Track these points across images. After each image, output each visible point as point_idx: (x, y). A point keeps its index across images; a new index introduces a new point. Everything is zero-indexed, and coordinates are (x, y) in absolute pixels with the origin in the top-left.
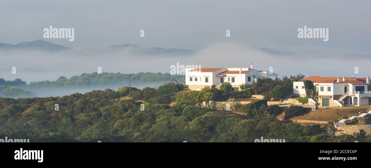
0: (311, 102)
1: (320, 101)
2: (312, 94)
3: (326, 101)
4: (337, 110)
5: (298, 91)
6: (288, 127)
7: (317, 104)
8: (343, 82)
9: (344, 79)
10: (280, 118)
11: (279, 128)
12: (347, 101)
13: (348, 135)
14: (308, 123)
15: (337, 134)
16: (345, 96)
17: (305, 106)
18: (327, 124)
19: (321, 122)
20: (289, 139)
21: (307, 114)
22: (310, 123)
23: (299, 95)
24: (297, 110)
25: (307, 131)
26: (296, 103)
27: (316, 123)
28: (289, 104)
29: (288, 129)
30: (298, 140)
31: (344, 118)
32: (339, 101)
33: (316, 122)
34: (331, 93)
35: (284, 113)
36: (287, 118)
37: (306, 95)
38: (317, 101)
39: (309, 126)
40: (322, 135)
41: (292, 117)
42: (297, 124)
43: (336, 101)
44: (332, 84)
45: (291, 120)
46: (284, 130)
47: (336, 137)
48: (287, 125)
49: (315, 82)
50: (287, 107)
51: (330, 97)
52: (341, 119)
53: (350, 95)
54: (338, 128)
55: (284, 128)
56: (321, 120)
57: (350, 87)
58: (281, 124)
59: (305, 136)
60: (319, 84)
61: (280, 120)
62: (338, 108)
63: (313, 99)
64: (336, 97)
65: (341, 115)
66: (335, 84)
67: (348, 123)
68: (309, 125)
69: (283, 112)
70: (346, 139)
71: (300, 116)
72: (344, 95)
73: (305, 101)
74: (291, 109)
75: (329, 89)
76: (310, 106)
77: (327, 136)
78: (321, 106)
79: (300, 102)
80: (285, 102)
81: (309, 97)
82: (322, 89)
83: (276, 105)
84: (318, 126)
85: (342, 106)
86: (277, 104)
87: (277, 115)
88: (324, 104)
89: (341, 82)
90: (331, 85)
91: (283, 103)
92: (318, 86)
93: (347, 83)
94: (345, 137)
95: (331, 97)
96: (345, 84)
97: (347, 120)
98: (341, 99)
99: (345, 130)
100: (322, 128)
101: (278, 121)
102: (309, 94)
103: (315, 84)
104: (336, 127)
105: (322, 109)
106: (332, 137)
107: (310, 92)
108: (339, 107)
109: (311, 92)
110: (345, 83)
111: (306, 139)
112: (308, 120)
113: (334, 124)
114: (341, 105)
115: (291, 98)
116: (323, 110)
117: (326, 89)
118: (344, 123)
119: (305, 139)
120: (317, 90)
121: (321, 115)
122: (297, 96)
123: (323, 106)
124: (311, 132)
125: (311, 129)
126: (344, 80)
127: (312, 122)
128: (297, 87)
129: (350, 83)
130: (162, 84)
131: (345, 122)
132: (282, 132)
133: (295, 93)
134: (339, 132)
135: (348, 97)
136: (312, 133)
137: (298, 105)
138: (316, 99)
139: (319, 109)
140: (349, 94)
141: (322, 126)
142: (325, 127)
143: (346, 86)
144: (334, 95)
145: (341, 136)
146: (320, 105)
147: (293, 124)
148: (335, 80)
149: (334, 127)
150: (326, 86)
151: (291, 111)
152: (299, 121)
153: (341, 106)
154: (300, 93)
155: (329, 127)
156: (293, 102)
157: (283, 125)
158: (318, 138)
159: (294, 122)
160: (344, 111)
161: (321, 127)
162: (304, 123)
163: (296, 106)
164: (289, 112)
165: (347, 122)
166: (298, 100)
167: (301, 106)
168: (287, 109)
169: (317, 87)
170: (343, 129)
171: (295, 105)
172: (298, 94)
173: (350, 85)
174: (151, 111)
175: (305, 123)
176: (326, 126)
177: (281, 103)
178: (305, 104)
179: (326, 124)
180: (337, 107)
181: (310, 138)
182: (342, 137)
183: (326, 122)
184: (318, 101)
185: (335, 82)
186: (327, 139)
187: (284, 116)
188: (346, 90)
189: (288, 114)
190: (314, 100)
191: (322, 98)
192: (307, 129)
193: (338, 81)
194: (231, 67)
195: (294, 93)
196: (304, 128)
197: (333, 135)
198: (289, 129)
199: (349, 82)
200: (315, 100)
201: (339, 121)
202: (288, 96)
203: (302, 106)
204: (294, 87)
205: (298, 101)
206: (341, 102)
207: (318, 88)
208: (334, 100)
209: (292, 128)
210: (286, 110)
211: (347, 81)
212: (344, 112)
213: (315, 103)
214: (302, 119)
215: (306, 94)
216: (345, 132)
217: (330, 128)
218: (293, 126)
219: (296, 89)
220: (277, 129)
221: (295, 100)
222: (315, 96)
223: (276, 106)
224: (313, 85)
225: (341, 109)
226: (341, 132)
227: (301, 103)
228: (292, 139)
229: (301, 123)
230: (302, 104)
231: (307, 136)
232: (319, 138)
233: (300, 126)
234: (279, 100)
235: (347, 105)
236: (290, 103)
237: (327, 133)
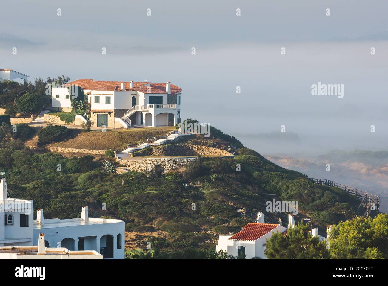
0: (80, 120)
1: (94, 118)
2: (81, 107)
3: (102, 118)
4: (121, 133)
5: (59, 102)
6: (43, 160)
7: (89, 123)
8: (130, 90)
9: (131, 84)
10: (31, 144)
11: (29, 160)
12: (135, 119)
13: (136, 172)
14: (74, 153)
15: (120, 171)
16: (133, 111)
17: (70, 126)
18: (104, 156)
19: (95, 152)
20: (44, 178)
21: (72, 140)
22: (78, 153)
23: (61, 108)
24: (58, 132)
25: (73, 166)
26: (57, 121)
27: (86, 152)
28: (45, 122)
29: (42, 162)
30: (58, 179)
31: (130, 146)
32: (123, 120)
33: (88, 152)
34: (111, 107)
35: (37, 137)
36: (41, 144)
37: (71, 110)
38: (88, 119)
39: (75, 158)
40: (96, 171)
41: (49, 143)
42: (58, 154)
43: (118, 119)
44: (113, 92)
45: (48, 147)
46: (36, 163)
47: (118, 175)
48: (41, 156)
49: (85, 88)
50: (42, 127)
51: (109, 113)
52: (126, 148)
53: (140, 110)
54: (122, 162)
55: (37, 160)
56: (95, 148)
57: (140, 97)
58: (32, 154)
59: (69, 174)
60: (93, 92)
61: (31, 147)
62: (121, 130)
63: (83, 115)
64: (119, 113)
65: (126, 142)
66: (117, 92)
67: (137, 154)
68: (75, 155)
69: (36, 135)
70: (133, 179)
71: (62, 142)
72: (131, 110)
73: (70, 118)
74: (48, 130)
75: (108, 100)
76: (77, 126)
77: (104, 174)
78: (94, 127)
79: (62, 119)
80: (38, 119)
81: (77, 113)
82: (97, 100)
83: (25, 124)
84: (90, 158)
85: (128, 126)
86: (25, 122)
87: (26, 140)
88: (100, 123)
89: (127, 90)
90: (112, 94)
91: (36, 121)
92: (91, 95)
93: (136, 90)
94: (132, 176)
95: (112, 112)
96: (134, 92)
97: (136, 148)
98: (126, 116)
99: (133, 164)
100: (96, 162)
101: (28, 149)
102: (77, 108)
103: (86, 91)
104: (117, 159)
105: (96, 130)
106: (111, 176)
107: (77, 104)
108: (123, 128)
109: (80, 105)
110: (133, 90)
111: (70, 179)
112: (75, 148)
113: (115, 155)
114: (125, 126)
115: (48, 113)
116: (98, 132)
117: (103, 99)
118: (131, 153)
119: (69, 178)
120: (89, 101)
121: (94, 140)
122: (57, 110)
123: (98, 126)
124: (79, 168)
125: (79, 163)
126: (131, 86)
127: (81, 151)
128: (58, 96)
129: (141, 91)
131: (132, 152)
132: (34, 167)
133: (54, 105)
134: (123, 167)
135: (136, 113)
136: (81, 168)
137: (60, 125)
138: (87, 116)
139: (91, 130)
140: (139, 109)
141: (97, 159)
142: (100, 159)
143: (135, 96)
144: (115, 110)
145: (125, 174)
146: (94, 126)
147: (52, 154)
148: (117, 86)
149: (115, 159)
150: (103, 94)
151: (48, 134)
152: (60, 150)
153: (127, 128)
154: (62, 106)
155: (107, 159)
156: (51, 120)
157: (35, 155)
158: (89, 176)
159: (52, 151)
160: (131, 135)
161: (94, 160)
162: (68, 153)
163: (56, 126)
164: (45, 135)
165: (134, 153)
166: (59, 116)
167: (64, 126)
168: (42, 131)
169: (89, 96)
170: (129, 163)
171: (54, 125)
172: (59, 108)
173: (140, 94)
175: (70, 153)
176: (102, 158)
177: (33, 121)
178: (70, 123)
179: (102, 155)
180: (120, 129)
181: (77, 176)
182: (128, 176)
183: (102, 152)
184: (91, 119)
185: (117, 89)
186: (104, 179)
187: (37, 141)
188: (134, 101)
189: (44, 139)
190: (84, 116)
191: (96, 114)
192: (73, 162)
193: (122, 88)
195: (52, 106)
196: (68, 161)
197: (113, 172)
198: (44, 163)
199: (140, 89)
200: (85, 117)
201: (123, 150)
202: (43, 110)
203: (66, 126)
204: (54, 96)
205: (59, 119)
206: (126, 121)
207: (91, 98)
208: (115, 117)
209: (49, 160)
210: (40, 131)
211: (135, 89)
212: (130, 137)
213: (86, 121)
214: (66, 146)
215: (72, 107)
216: (131, 168)
217: (109, 161)
218: (51, 158)
219: (57, 99)
220: (25, 162)
221: (54, 116)
222: (85, 110)
223: (25, 126)
224: (83, 93)
225: (126, 132)
226: (126, 167)
227: (64, 121)
228: (49, 178)
229: (63, 153)
230: (66, 122)
231: (73, 174)
232: (92, 176)
233: (63, 158)
234: (30, 117)
235: (135, 125)
236: (47, 121)
237: (104, 169)
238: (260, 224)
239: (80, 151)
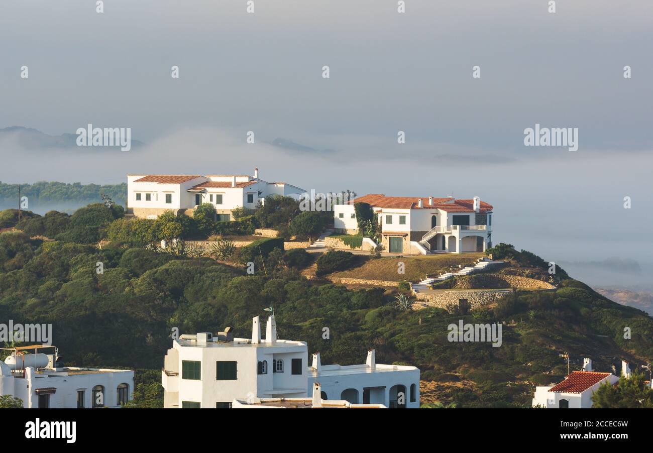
0: (368, 244)
1: (385, 243)
2: (369, 229)
3: (396, 242)
4: (418, 260)
5: (343, 223)
6: (322, 293)
7: (379, 248)
8: (430, 208)
9: (430, 201)
10: (309, 274)
11: (306, 293)
12: (436, 243)
13: (436, 308)
14: (361, 285)
15: (417, 306)
16: (433, 234)
17: (357, 251)
18: (397, 288)
19: (386, 284)
20: (324, 315)
21: (359, 268)
22: (366, 285)
23: (346, 230)
24: (341, 259)
25: (359, 301)
26: (340, 245)
27: (375, 284)
28: (326, 247)
29: (322, 295)
30: (341, 317)
31: (429, 277)
32: (421, 244)
33: (377, 283)
34: (406, 228)
35: (316, 265)
36: (322, 274)
37: (358, 232)
38: (379, 243)
39: (362, 291)
40: (387, 307)
41: (330, 272)
42: (341, 285)
43: (414, 243)
44: (408, 211)
45: (329, 277)
46: (315, 297)
47: (415, 311)
48: (321, 288)
49: (375, 206)
50: (322, 253)
51: (404, 236)
52: (424, 278)
53: (442, 232)
54: (419, 296)
55: (316, 293)
56: (386, 279)
57: (441, 216)
58: (310, 286)
59: (355, 310)
60: (384, 210)
61: (308, 277)
62: (418, 257)
63: (371, 238)
64: (416, 236)
65: (424, 271)
66: (413, 210)
67: (438, 286)
68: (362, 288)
69: (314, 263)
70: (432, 317)
71: (346, 272)
72: (430, 232)
73: (356, 242)
74: (330, 257)
75: (402, 220)
76: (365, 251)
77: (398, 310)
78: (386, 253)
79: (346, 243)
80: (318, 243)
81: (365, 236)
82: (389, 220)
83: (301, 249)
84: (380, 290)
85: (427, 252)
86: (302, 247)
87: (302, 269)
88: (392, 248)
89: (426, 207)
90: (407, 212)
91: (314, 245)
92: (382, 213)
93: (437, 208)
94: (431, 313)
95: (407, 235)
96: (434, 211)
97: (436, 279)
98: (425, 240)
99: (432, 299)
100: (387, 295)
101: (305, 279)
102: (365, 230)
103: (375, 209)
104: (414, 292)
105: (388, 257)
106: (406, 313)
107: (365, 225)
108: (420, 254)
109: (369, 226)
110: (433, 208)
111: (356, 316)
112: (362, 278)
113: (411, 288)
114: (424, 252)
115: (329, 236)
116: (390, 259)
117: (396, 219)
118: (430, 285)
119: (354, 316)
120: (379, 222)
121: (385, 268)
122: (340, 233)
123: (390, 252)
124: (367, 303)
125: (367, 296)
126: (430, 203)
127: (370, 282)
128: (341, 215)
129: (443, 209)
130: (83, 205)
131: (432, 283)
132: (311, 301)
133: (337, 226)
134: (420, 302)
135: (437, 236)
136: (369, 303)
137: (343, 251)
138: (377, 239)
139: (382, 257)
140: (440, 231)
141: (388, 292)
142: (393, 293)
143: (435, 215)
144: (411, 232)
145: (423, 310)
146: (385, 251)
147: (334, 286)
148: (414, 203)
149: (411, 292)
150: (396, 213)
151: (329, 262)
152: (344, 281)
153: (425, 254)
154: (347, 227)
155: (401, 292)
156: (333, 244)
157: (314, 287)
158: (379, 313)
159: (334, 282)
160: (431, 263)
161: (386, 293)
162: (353, 285)
163: (339, 252)
164: (324, 263)
165: (434, 284)
166: (343, 240)
167: (348, 251)
168: (322, 257)
169: (380, 215)
170: (428, 297)
171: (336, 250)
172: (342, 230)
173: (441, 213)
174: (60, 257)
175: (356, 285)
176: (395, 291)
177: (311, 246)
178: (357, 248)
179: (395, 287)
180: (417, 255)
181: (364, 312)
182: (426, 313)
183: (395, 284)
184: (381, 243)
185: (414, 206)
186: (398, 316)
187: (316, 270)
188: (434, 222)
189: (324, 268)
190: (373, 240)
191: (388, 237)
192: (360, 296)
193: (419, 205)
194: (216, 175)
195: (335, 227)
196: (353, 294)
197: (408, 308)
198: (324, 296)
199: (441, 207)
200: (375, 241)
201: (421, 281)
202: (324, 232)
203: (351, 251)
204: (336, 215)
205: (343, 243)
206: (424, 246)
207: (381, 217)
208: (411, 240)
209: (330, 293)
210: (319, 258)
211: (437, 205)
212: (430, 265)
213: (375, 246)
214: (351, 277)
215: (359, 228)
216: (430, 303)
217: (404, 294)
218: (333, 290)
219: (341, 219)
220: (301, 295)
221: (337, 240)
222: (375, 232)
223: (301, 251)
224: (372, 211)
225: (424, 259)
226: (424, 302)
227: (349, 246)
228: (330, 315)
229: (347, 285)
230: (351, 248)
231: (359, 310)
232: (383, 313)
233: (347, 291)
234: (307, 240)
235: (436, 251)
236: (328, 245)
237: (397, 304)
238: (586, 372)
239: (368, 283)
